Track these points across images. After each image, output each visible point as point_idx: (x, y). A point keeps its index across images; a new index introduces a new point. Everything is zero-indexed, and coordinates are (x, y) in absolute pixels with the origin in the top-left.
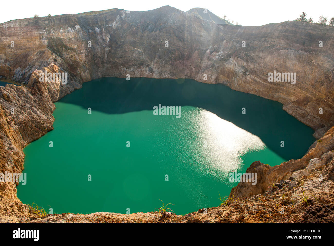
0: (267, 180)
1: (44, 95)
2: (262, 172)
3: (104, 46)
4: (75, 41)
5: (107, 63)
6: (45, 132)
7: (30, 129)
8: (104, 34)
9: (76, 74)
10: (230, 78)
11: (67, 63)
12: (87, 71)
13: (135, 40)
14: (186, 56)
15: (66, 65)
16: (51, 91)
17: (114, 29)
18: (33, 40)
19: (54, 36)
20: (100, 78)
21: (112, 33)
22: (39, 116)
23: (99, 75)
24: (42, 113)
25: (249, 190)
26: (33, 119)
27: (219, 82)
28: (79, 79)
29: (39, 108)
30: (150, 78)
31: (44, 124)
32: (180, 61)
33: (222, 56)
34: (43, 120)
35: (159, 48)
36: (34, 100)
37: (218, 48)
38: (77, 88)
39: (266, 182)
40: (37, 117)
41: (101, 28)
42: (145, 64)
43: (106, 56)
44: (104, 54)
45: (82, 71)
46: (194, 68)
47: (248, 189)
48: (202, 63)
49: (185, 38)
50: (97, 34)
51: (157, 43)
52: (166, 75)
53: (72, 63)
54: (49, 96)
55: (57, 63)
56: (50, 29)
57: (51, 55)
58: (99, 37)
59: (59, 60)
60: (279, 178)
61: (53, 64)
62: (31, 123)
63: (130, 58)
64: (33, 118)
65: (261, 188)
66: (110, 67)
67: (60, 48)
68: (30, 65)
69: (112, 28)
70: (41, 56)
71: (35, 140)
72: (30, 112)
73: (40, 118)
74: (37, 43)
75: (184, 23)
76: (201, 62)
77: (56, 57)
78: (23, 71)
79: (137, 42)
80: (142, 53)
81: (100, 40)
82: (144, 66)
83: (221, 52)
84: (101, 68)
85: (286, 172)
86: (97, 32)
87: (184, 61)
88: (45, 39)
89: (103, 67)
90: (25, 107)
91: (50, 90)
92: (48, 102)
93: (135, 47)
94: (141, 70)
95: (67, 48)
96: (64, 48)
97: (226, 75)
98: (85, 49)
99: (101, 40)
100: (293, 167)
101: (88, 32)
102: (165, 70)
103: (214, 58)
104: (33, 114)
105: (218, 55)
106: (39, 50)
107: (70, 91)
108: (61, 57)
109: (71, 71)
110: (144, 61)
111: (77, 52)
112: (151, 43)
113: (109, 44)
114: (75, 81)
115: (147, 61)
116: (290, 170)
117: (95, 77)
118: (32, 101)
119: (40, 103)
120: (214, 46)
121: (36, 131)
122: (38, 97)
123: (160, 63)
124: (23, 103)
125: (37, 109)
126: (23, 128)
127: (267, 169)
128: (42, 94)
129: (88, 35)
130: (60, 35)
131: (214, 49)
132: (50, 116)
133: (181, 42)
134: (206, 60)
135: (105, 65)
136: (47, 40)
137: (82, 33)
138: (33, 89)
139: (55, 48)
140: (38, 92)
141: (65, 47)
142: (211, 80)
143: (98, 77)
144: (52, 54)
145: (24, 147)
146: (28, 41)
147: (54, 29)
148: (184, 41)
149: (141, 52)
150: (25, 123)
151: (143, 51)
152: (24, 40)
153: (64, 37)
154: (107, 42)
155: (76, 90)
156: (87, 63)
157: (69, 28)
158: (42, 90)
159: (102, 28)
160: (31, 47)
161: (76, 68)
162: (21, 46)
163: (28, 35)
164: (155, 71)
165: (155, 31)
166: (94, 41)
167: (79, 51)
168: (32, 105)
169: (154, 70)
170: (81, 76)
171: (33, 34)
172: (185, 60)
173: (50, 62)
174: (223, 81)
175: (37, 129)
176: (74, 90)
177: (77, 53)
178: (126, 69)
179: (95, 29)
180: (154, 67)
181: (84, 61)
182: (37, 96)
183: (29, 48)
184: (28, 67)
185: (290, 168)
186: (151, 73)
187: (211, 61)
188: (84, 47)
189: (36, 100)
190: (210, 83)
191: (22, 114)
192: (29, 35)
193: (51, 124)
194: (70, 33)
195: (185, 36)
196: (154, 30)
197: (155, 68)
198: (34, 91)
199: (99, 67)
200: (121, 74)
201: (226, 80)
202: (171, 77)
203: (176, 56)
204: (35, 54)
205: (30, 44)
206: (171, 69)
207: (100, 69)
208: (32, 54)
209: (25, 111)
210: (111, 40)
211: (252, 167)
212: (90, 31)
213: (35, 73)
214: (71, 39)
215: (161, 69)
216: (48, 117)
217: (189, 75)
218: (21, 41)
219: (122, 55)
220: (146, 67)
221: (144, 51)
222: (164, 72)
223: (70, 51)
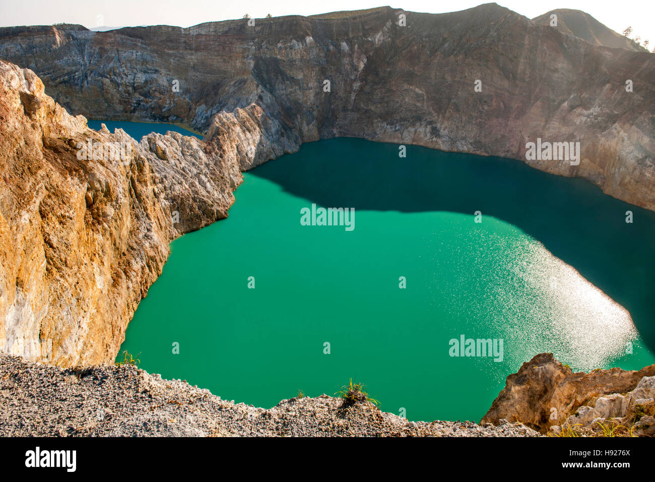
0: (555, 398)
1: (226, 157)
2: (550, 379)
3: (353, 77)
4: (300, 66)
5: (352, 111)
6: (213, 220)
7: (188, 210)
8: (355, 55)
9: (292, 125)
10: (606, 168)
11: (281, 105)
12: (313, 123)
13: (414, 70)
14: (515, 111)
15: (278, 108)
16: (242, 150)
17: (377, 46)
18: (232, 60)
19: (266, 55)
20: (335, 137)
21: (371, 54)
22: (208, 192)
23: (335, 131)
24: (214, 186)
25: (513, 409)
26: (196, 196)
27: (579, 173)
28: (296, 136)
29: (211, 178)
30: (430, 147)
31: (212, 206)
32: (500, 120)
33: (596, 117)
34: (212, 200)
35: (460, 90)
36: (206, 164)
37: (590, 99)
38: (290, 151)
39: (552, 402)
40: (204, 193)
41: (353, 43)
42: (426, 120)
43: (353, 98)
44: (350, 93)
45: (304, 122)
46: (529, 137)
47: (512, 405)
48: (548, 129)
49: (519, 71)
50: (342, 54)
51: (456, 79)
52: (465, 145)
53: (288, 104)
54: (237, 159)
55: (263, 102)
56: (263, 41)
57: (256, 88)
58: (346, 60)
59: (268, 97)
60: (576, 400)
61: (254, 104)
62: (191, 200)
63: (398, 105)
64: (196, 193)
65: (539, 411)
66: (358, 119)
67: (273, 77)
68: (220, 103)
69: (373, 45)
70: (240, 89)
71: (193, 231)
72: (194, 183)
73: (209, 195)
74: (237, 64)
75: (522, 42)
76: (544, 126)
77: (262, 92)
78: (209, 112)
79: (416, 74)
80: (423, 98)
81: (346, 66)
82: (423, 122)
83: (595, 109)
84: (341, 120)
85: (594, 392)
86: (343, 50)
87: (508, 121)
88: (251, 59)
89: (345, 118)
90: (187, 173)
91: (240, 150)
92: (231, 170)
93: (410, 84)
94: (416, 132)
95: (285, 77)
96: (280, 77)
97: (598, 160)
98: (317, 82)
99: (348, 67)
100: (612, 385)
101: (326, 50)
102: (464, 135)
103: (578, 121)
104: (198, 186)
105: (586, 114)
106: (238, 78)
107: (275, 154)
108: (271, 93)
109: (284, 120)
110: (424, 113)
111: (301, 85)
112: (444, 78)
113: (363, 76)
114: (288, 138)
115: (430, 113)
116: (604, 389)
117: (327, 135)
118: (202, 164)
119: (214, 170)
120: (582, 94)
121: (197, 215)
122: (213, 159)
123: (455, 120)
124: (186, 166)
125: (207, 179)
126: (177, 207)
127: (562, 375)
128: (223, 154)
129: (326, 56)
130: (277, 53)
131: (581, 101)
132: (229, 194)
133: (509, 80)
134: (558, 124)
135: (348, 114)
136: (253, 60)
137: (315, 51)
138: (209, 144)
139: (265, 76)
140: (218, 151)
141: (281, 75)
142: (561, 167)
143: (332, 136)
144: (257, 86)
145: (172, 239)
146: (224, 59)
147: (269, 42)
148: (514, 78)
149: (422, 95)
150: (181, 200)
151: (424, 94)
152: (218, 58)
153: (283, 56)
154: (359, 71)
155: (286, 154)
156: (316, 108)
157: (294, 41)
158: (225, 148)
159: (355, 44)
160: (228, 71)
161: (295, 115)
162: (213, 68)
163: (225, 49)
164: (443, 134)
165: (456, 55)
166: (334, 68)
167: (305, 85)
168: (201, 171)
169: (443, 132)
170: (300, 130)
171: (234, 48)
172: (510, 119)
173: (252, 100)
174: (590, 174)
175: (200, 213)
176: (282, 154)
177: (300, 88)
178: (387, 125)
179: (340, 45)
180: (443, 126)
181: (311, 103)
182: (214, 157)
183: (225, 72)
184: (217, 105)
185: (604, 385)
186: (434, 139)
187: (567, 126)
188: (315, 78)
189: (209, 164)
190: (557, 174)
191: (181, 183)
192: (227, 49)
193: (226, 208)
194: (295, 50)
195: (520, 67)
196: (455, 52)
197: (444, 130)
198: (211, 147)
199: (337, 116)
200: (376, 133)
201: (597, 172)
202: (474, 151)
203: (493, 108)
204: (232, 83)
205: (227, 66)
206: (478, 135)
207: (338, 120)
208: (227, 83)
209: (186, 180)
210: (366, 67)
211: (533, 363)
212: (331, 48)
213: (220, 117)
214: (295, 61)
215: (456, 131)
216: (223, 194)
217: (515, 150)
218: (214, 59)
219: (382, 98)
220: (427, 125)
221: (427, 92)
222: (461, 139)
223: (288, 82)
